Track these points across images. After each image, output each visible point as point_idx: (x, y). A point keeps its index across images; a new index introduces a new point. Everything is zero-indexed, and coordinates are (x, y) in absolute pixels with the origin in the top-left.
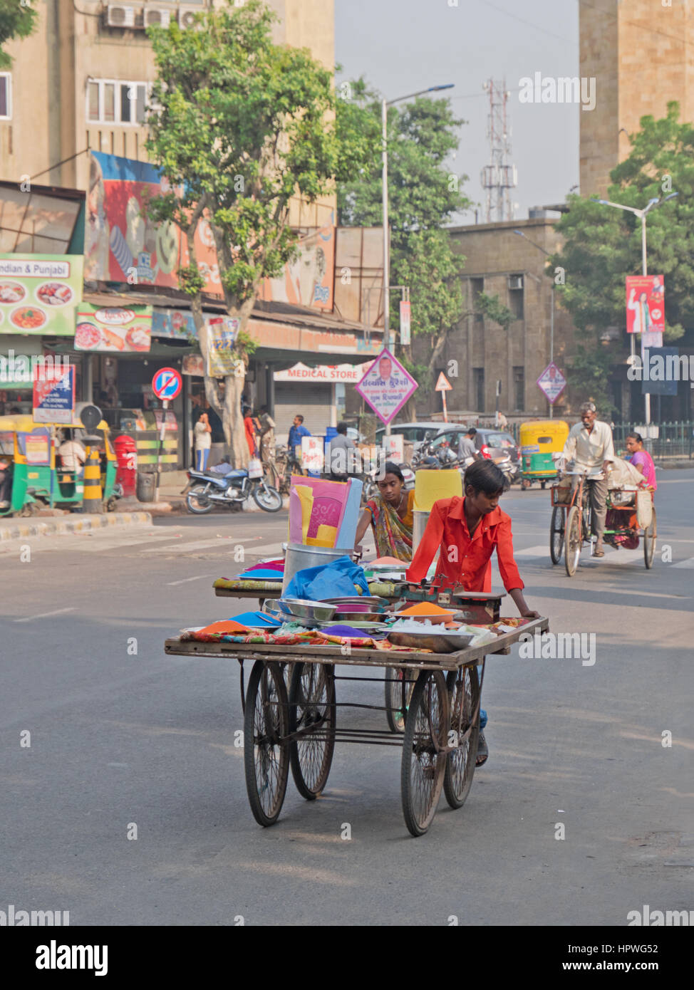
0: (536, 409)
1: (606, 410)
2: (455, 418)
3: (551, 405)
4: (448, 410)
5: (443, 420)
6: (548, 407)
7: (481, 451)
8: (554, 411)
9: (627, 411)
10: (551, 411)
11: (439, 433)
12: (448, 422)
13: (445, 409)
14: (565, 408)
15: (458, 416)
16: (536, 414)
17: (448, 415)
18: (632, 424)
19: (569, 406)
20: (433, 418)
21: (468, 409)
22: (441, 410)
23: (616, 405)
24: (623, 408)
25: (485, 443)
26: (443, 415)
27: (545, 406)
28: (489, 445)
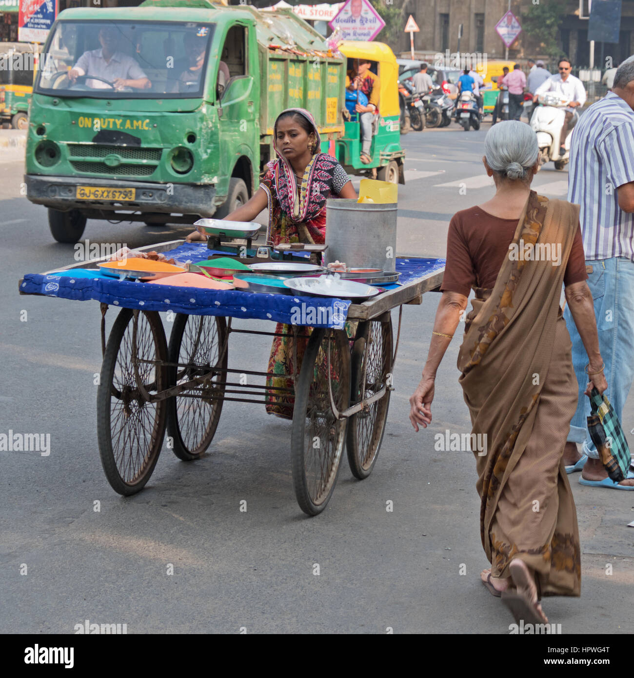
0: (494, 51)
1: (556, 55)
2: (422, 57)
3: (507, 49)
4: (415, 49)
5: (411, 59)
6: (504, 51)
7: (442, 86)
8: (510, 54)
9: (573, 56)
10: (507, 54)
11: (406, 69)
12: (415, 59)
13: (412, 48)
14: (519, 52)
15: (425, 55)
16: (494, 56)
17: (415, 54)
18: (578, 67)
19: (522, 50)
20: (403, 56)
21: (434, 49)
22: (410, 50)
23: (564, 50)
24: (570, 53)
25: (445, 79)
26: (411, 54)
27: (501, 49)
28: (449, 82)
